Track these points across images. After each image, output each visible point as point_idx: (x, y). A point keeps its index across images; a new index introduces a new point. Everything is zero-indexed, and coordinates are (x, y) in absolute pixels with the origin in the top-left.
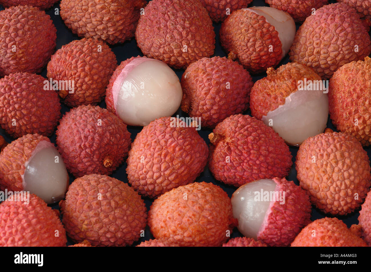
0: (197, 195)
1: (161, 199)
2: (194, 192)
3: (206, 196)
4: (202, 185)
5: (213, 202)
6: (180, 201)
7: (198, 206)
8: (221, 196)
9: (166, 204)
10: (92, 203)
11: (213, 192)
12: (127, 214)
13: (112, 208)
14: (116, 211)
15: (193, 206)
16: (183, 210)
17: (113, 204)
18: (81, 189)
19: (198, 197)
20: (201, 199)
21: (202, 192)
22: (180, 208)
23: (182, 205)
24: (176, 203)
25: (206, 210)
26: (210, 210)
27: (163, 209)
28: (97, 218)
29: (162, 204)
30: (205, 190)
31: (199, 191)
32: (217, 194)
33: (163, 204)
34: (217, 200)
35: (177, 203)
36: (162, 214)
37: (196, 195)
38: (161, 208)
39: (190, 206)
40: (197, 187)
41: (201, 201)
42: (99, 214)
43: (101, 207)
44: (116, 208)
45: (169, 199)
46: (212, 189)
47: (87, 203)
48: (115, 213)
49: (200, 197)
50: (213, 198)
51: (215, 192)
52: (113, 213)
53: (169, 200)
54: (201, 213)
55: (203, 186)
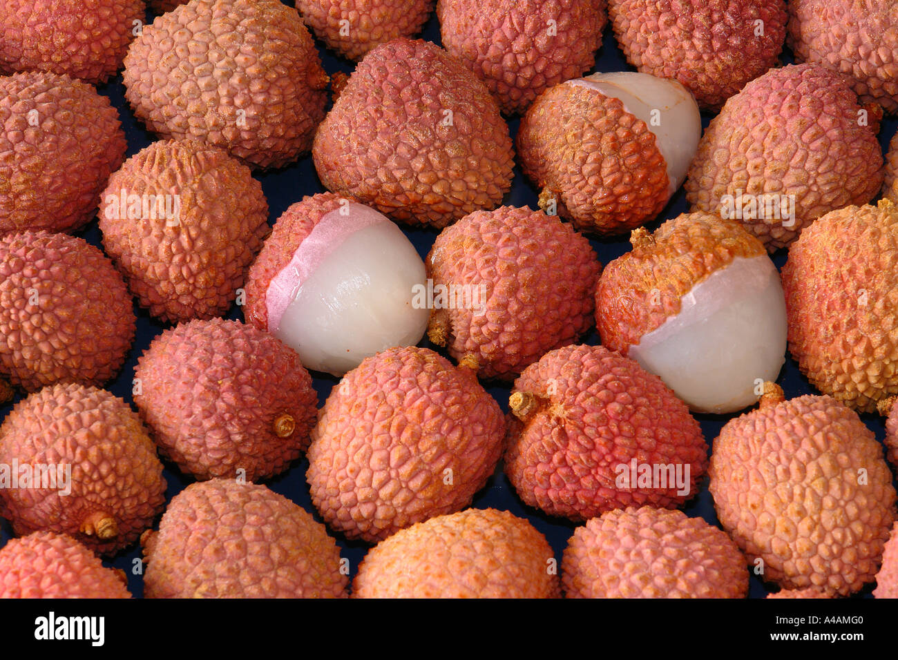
0: (473, 547)
1: (385, 550)
2: (465, 537)
3: (493, 549)
4: (484, 518)
5: (511, 565)
6: (430, 558)
7: (474, 572)
8: (530, 547)
9: (397, 565)
10: (225, 544)
11: (512, 539)
12: (304, 584)
13: (272, 562)
14: (280, 572)
15: (463, 574)
16: (436, 583)
17: (276, 554)
18: (204, 507)
19: (475, 551)
20: (482, 557)
21: (484, 537)
22: (430, 578)
23: (435, 570)
24: (420, 565)
25: (493, 583)
26: (503, 585)
27: (388, 575)
28: (233, 581)
29: (386, 563)
30: (493, 531)
31: (477, 537)
32: (521, 544)
33: (389, 565)
34: (521, 558)
35: (424, 566)
36: (387, 590)
37: (468, 545)
38: (383, 574)
39: (455, 574)
40: (474, 525)
41: (482, 562)
42: (238, 573)
43: (245, 555)
44: (281, 564)
45: (404, 552)
46: (510, 531)
47: (214, 541)
48: (276, 575)
49: (479, 552)
50: (510, 553)
51: (516, 538)
52: (272, 575)
53: (403, 556)
54: (481, 590)
55: (488, 521)
